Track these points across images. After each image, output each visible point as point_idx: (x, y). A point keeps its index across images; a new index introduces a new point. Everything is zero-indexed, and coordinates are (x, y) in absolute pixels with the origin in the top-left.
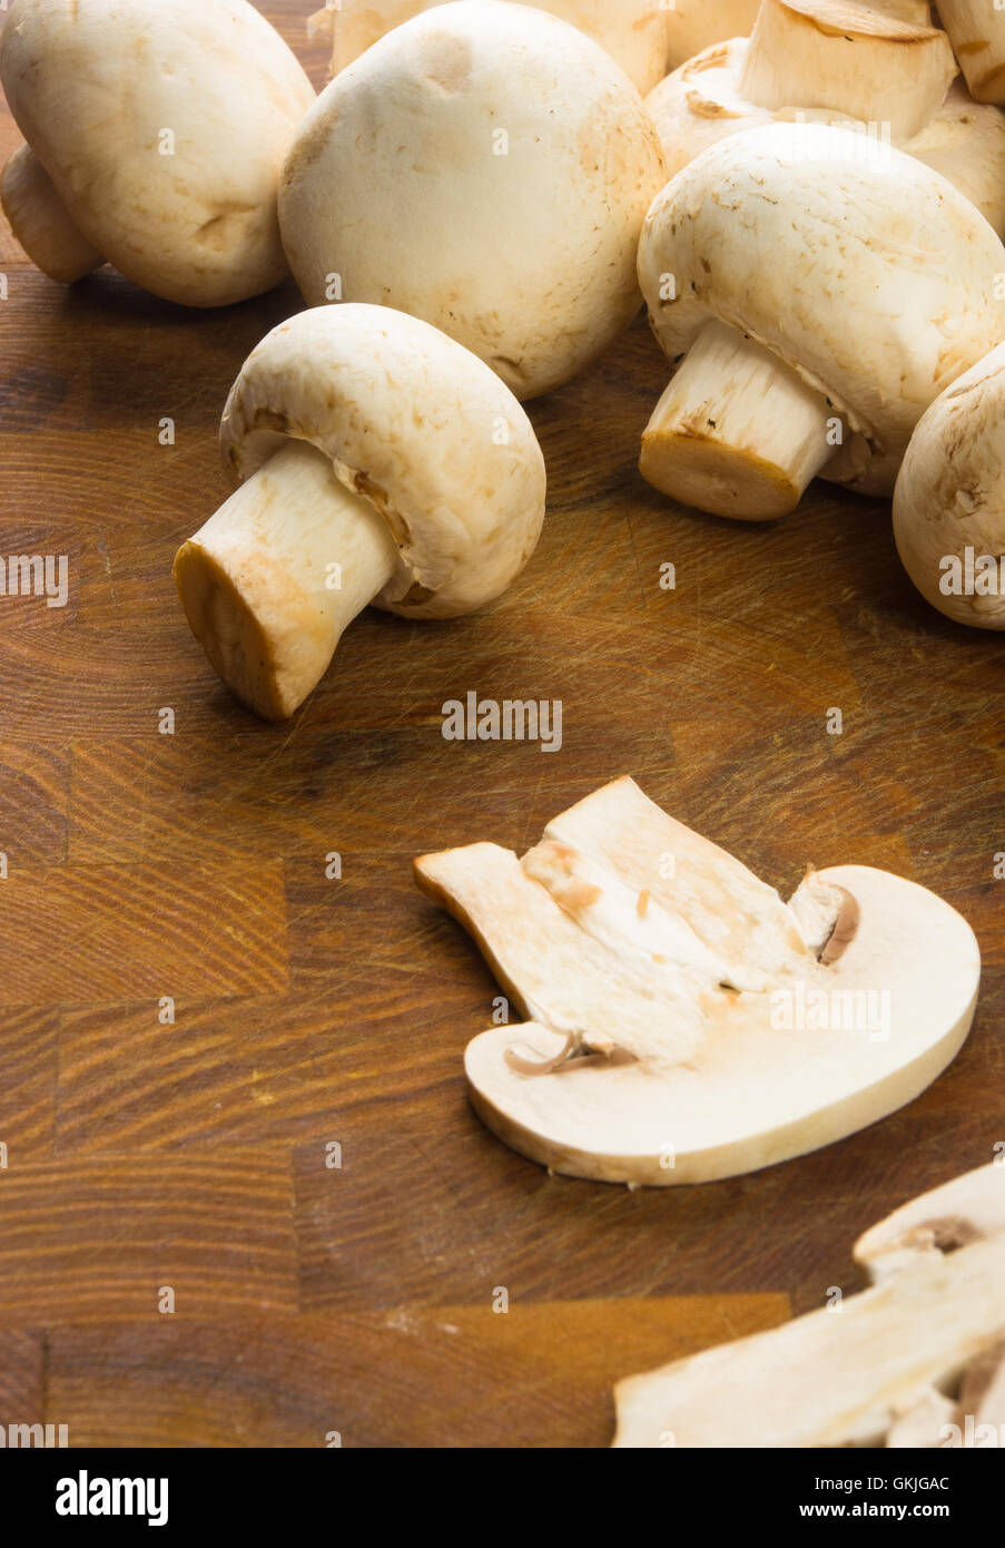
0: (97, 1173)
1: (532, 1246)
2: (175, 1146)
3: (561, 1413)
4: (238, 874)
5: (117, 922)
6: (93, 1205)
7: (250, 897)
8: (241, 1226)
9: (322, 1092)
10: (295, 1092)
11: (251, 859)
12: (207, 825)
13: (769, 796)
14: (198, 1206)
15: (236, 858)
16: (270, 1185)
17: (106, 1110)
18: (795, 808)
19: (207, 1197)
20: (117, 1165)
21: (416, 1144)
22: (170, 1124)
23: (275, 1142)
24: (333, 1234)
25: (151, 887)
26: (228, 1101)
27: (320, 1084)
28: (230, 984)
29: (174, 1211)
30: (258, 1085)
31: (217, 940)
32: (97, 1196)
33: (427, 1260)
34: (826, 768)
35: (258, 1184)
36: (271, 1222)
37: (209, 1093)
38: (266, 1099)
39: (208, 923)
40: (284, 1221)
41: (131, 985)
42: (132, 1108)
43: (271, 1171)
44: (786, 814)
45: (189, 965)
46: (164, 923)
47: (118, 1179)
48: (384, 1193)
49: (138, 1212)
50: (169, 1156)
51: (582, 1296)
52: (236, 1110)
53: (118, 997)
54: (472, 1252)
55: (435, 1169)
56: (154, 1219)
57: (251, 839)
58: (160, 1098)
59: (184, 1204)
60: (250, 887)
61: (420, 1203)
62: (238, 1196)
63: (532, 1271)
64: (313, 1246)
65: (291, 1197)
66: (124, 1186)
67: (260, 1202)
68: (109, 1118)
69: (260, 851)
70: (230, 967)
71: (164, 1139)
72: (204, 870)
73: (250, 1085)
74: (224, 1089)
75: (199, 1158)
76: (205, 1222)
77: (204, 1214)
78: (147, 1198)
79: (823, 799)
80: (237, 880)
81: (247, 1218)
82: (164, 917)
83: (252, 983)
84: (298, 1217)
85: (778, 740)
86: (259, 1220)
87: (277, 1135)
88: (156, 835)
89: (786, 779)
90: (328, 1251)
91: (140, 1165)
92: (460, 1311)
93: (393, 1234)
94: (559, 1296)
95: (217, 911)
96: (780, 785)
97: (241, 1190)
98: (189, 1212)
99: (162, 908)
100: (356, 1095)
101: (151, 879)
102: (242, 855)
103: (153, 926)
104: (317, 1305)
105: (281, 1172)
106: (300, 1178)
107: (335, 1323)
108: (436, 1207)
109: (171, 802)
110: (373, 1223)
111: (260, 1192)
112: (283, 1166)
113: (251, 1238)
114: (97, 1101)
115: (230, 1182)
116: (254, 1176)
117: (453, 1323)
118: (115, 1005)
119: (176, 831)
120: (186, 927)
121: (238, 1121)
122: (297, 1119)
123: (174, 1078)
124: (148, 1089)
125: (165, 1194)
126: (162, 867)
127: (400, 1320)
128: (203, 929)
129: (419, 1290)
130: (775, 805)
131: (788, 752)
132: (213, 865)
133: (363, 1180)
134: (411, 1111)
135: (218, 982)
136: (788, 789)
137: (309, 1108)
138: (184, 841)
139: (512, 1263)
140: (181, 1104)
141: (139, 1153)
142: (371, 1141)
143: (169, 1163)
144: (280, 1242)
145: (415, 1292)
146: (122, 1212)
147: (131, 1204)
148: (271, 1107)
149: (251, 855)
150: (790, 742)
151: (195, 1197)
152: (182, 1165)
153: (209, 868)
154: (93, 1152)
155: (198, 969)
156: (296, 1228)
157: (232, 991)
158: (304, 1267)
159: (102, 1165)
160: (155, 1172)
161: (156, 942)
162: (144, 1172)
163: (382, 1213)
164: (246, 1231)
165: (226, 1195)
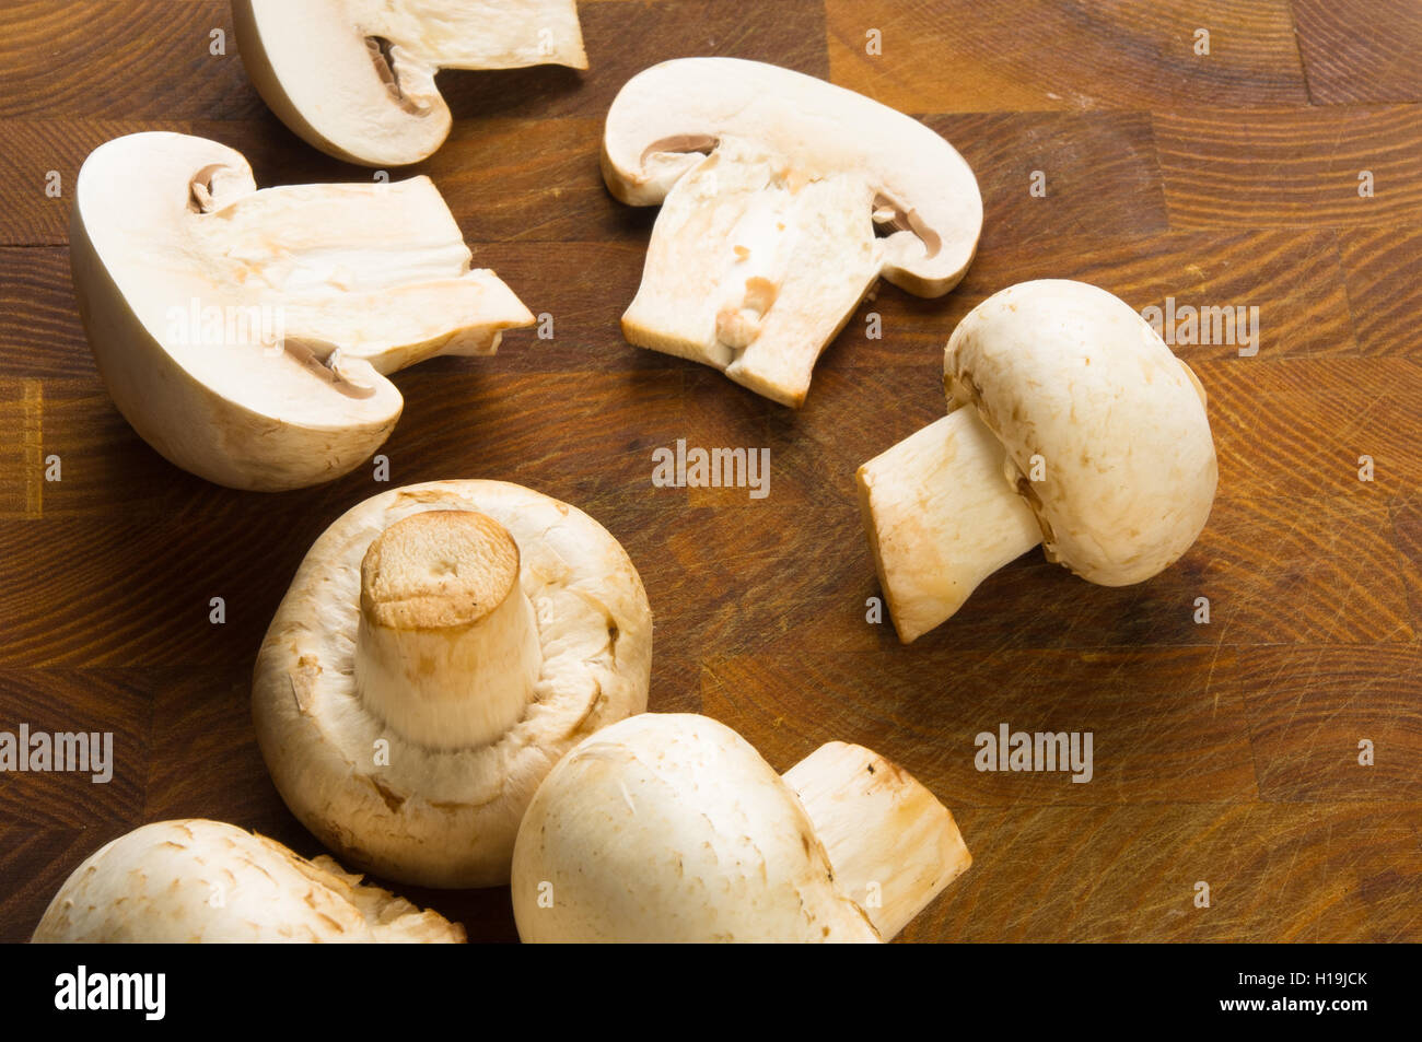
0: (1303, 214)
1: (1001, 151)
2: (1252, 233)
3: (982, 42)
4: (1245, 481)
5: (1333, 435)
6: (1301, 190)
7: (1230, 456)
8: (1197, 171)
9: (1155, 274)
10: (1172, 275)
11: (1237, 497)
12: (1278, 537)
13: (798, 554)
14: (1227, 187)
15: (1247, 499)
16: (1181, 201)
17: (1309, 263)
18: (777, 540)
19: (1222, 194)
20: (1290, 220)
21: (1083, 229)
22: (1258, 251)
23: (1182, 233)
24: (1134, 164)
25: (1312, 470)
26: (1219, 268)
27: (1155, 281)
28: (1234, 372)
29: (1244, 184)
30: (1200, 281)
31: (1250, 415)
32: (1298, 197)
33: (1070, 143)
34: (745, 586)
35: (1188, 202)
36: (1176, 173)
37: (1235, 275)
38: (1193, 269)
39: (1260, 431)
40: (1168, 173)
41: (1310, 373)
42: (1288, 265)
43: (1182, 212)
44: (786, 534)
45: (1269, 390)
46: (1297, 433)
47: (1288, 209)
48: (1104, 192)
49: (1268, 183)
50: (1254, 225)
51: (968, 116)
52: (1214, 261)
53: (1316, 361)
54: (1040, 148)
55: (1068, 208)
56: (1257, 178)
57: (1239, 519)
58: (1270, 272)
59: (1238, 189)
60: (1233, 468)
61: (1077, 184)
62: (1201, 193)
63: (1001, 133)
64: (1147, 155)
65: (1166, 192)
66: (1283, 204)
67: (1186, 188)
68: (1303, 256)
69: (1229, 505)
70: (1236, 388)
71: (1262, 238)
72: (1273, 487)
73: (1208, 279)
74: (1223, 279)
75: (1234, 224)
76: (1222, 175)
77: (1224, 181)
78: (1264, 194)
79: (752, 550)
80: (1244, 475)
81: (1193, 177)
82: (1296, 439)
83: (1217, 372)
84: (1159, 175)
85: (783, 623)
86: (1185, 175)
87: (1181, 238)
88: (1319, 527)
89: (783, 574)
90: (1136, 152)
91: (1272, 220)
92: (1047, 108)
93: (1093, 163)
94: (983, 116)
95: (1254, 443)
96: (788, 567)
97: (1201, 198)
99: (1298, 446)
100: (1128, 270)
101: (1313, 479)
102: (1245, 502)
103: (1305, 430)
104: (1140, 115)
105: (1175, 210)
106: (1161, 205)
107: (1127, 103)
108: (1066, 181)
109: (1313, 564)
110: (1108, 171)
111: (1187, 196)
112: (1173, 215)
113: (1189, 162)
114: (1314, 271)
115: (1209, 204)
116: (1193, 208)
117: (1050, 99)
118: (1318, 355)
119: (1303, 531)
120: (1278, 428)
121: (1210, 252)
122: (1168, 252)
123: (1262, 289)
124: (1279, 281)
125: (1252, 197)
126: (1309, 493)
127: (1085, 103)
128: (1264, 427)
129: (1074, 123)
130: (794, 545)
131: (776, 608)
132: (1266, 492)
133: (1117, 202)
134: (1088, 256)
135: (1243, 373)
136: (780, 563)
137: (1161, 261)
138: (1294, 519)
139: (1015, 139)
140: (1254, 266)
141: (1277, 228)
142: (1114, 232)
143: (1254, 220)
144: (1170, 160)
145: (1077, 122)
146: (1279, 184)
147: (1274, 190)
148: (1188, 263)
149: (1237, 501)
150: (773, 620)
151: (1231, 194)
152: (1244, 218)
153: (1268, 489)
154: (1309, 232)
155: (1261, 387)
156: (1159, 168)
157: (1232, 365)
158: (1152, 140)
159: (1299, 220)
160: (1261, 214)
161: (1299, 415)
162: (1269, 214)
163: (1103, 178)
164: (1193, 168)
165: (1209, 194)
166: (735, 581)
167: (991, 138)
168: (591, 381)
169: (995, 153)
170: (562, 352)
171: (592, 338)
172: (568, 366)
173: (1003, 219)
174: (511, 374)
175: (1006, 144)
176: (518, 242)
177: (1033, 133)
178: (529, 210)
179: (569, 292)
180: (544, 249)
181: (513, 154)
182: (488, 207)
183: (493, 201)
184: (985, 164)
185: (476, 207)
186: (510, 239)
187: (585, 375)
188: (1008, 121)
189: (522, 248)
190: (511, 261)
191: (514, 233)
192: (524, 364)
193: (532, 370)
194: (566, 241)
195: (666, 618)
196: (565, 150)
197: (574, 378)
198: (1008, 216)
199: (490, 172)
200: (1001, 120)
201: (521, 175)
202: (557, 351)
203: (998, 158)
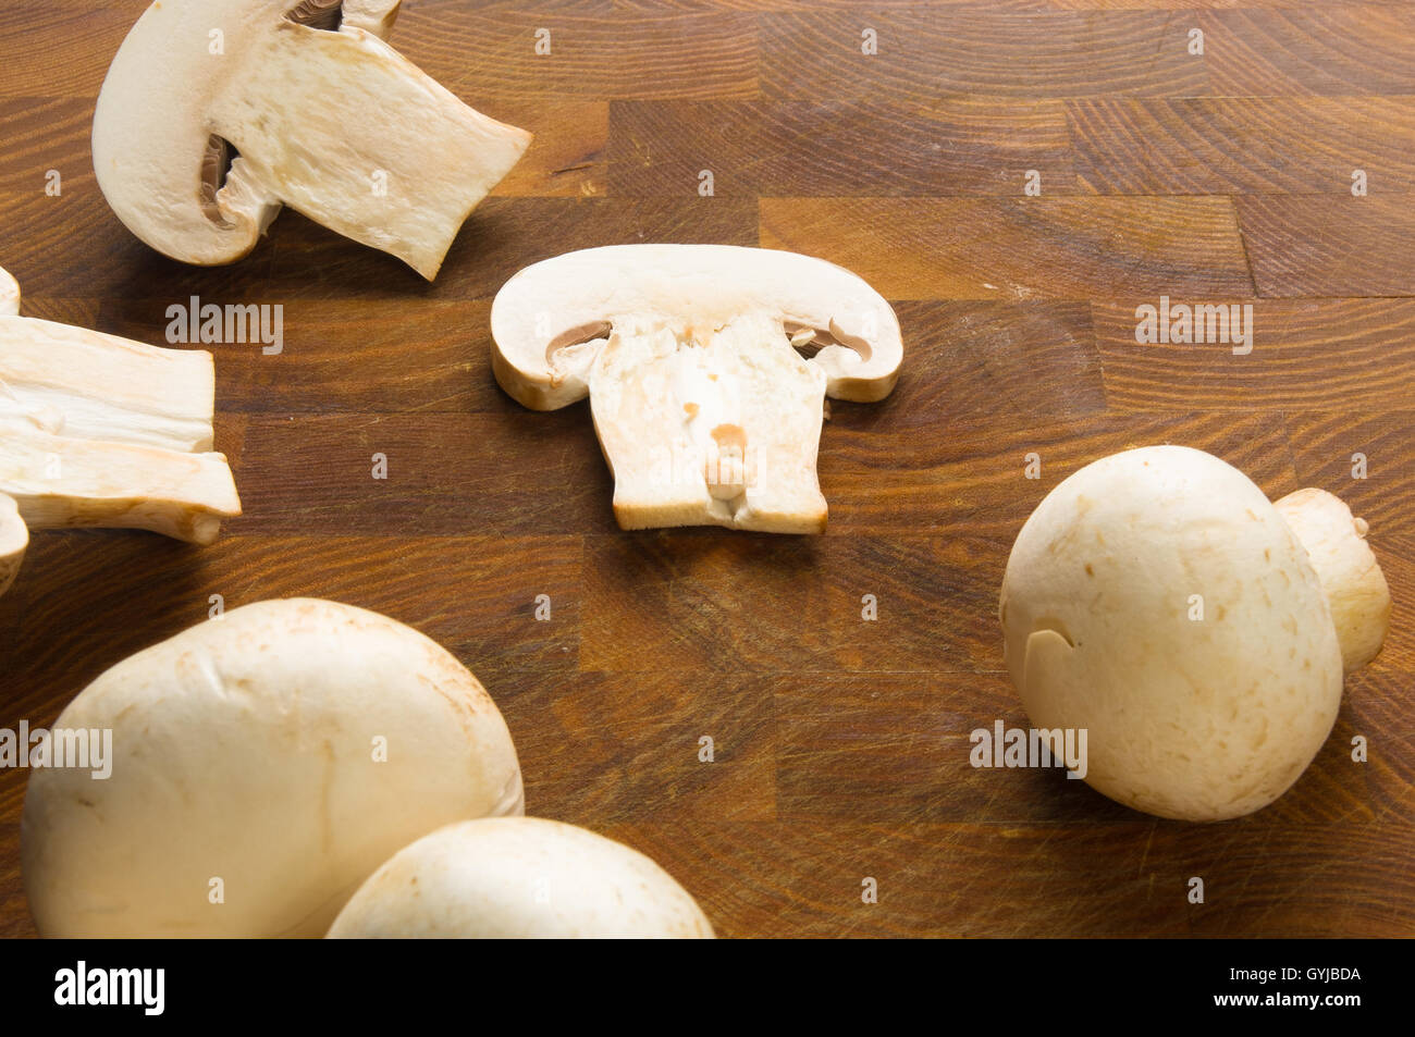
0: (1249, 398)
1: (932, 335)
2: (1195, 415)
3: (917, 237)
6: (1246, 375)
8: (1136, 357)
13: (694, 720)
14: (1170, 371)
16: (1120, 384)
17: (1255, 443)
18: (672, 705)
19: (1163, 378)
20: (1235, 403)
21: (1016, 408)
22: (1201, 432)
23: (1120, 414)
24: (1072, 349)
29: (1187, 368)
32: (1243, 382)
33: (1005, 329)
34: (633, 751)
35: (1128, 385)
36: (1116, 359)
40: (1108, 358)
42: (1234, 446)
43: (1122, 395)
44: (683, 699)
47: (1233, 393)
48: (1038, 375)
49: (1212, 369)
50: (1198, 408)
54: (974, 333)
55: (1001, 389)
56: (1200, 364)
59: (1180, 374)
61: (1011, 366)
62: (1142, 377)
63: (934, 319)
64: (1085, 341)
65: (1104, 375)
66: (1228, 388)
67: (1126, 372)
68: (1249, 437)
71: (1205, 420)
75: (1176, 406)
76: (1163, 361)
77: (1166, 366)
78: (1208, 378)
79: (643, 715)
81: (1133, 362)
84: (1098, 360)
85: (672, 792)
86: (1124, 360)
87: (1119, 419)
89: (676, 740)
90: (1074, 338)
91: (1221, 402)
92: (983, 297)
93: (1029, 348)
94: (916, 303)
96: (682, 733)
97: (1140, 382)
98: (1176, 367)
100: (1063, 448)
104: (1080, 304)
105: (1114, 392)
106: (1098, 387)
107: (1065, 293)
108: (1000, 364)
110: (1044, 355)
111: (1126, 379)
112: (1111, 397)
113: (1129, 349)
114: (1261, 451)
115: (1150, 387)
116: (1133, 390)
117: (987, 289)
121: (1151, 432)
122: (1106, 431)
125: (1195, 381)
127: (1022, 293)
129: (1010, 311)
130: (690, 710)
131: (665, 775)
133: (1053, 384)
134: (1020, 434)
136: (673, 729)
137: (1098, 440)
139: (948, 325)
141: (1220, 410)
142: (1049, 412)
143: (1197, 402)
144: (1108, 345)
145: (1011, 311)
146: (1224, 369)
147: (1218, 375)
148: (1126, 442)
150: (661, 787)
151: (1174, 378)
152: (1187, 401)
154: (1256, 415)
156: (1098, 353)
158: (1091, 328)
159: (1245, 404)
160: (1205, 397)
162: (1212, 397)
163: (1038, 361)
164: (1134, 353)
165: (1150, 378)
166: (622, 747)
167: (923, 324)
168: (485, 545)
169: (927, 337)
170: (457, 517)
171: (491, 504)
172: (462, 530)
173: (932, 398)
174: (400, 537)
175: (939, 328)
176: (423, 412)
177: (967, 319)
178: (438, 382)
179: (471, 459)
180: (449, 420)
181: (427, 332)
182: (396, 379)
183: (402, 374)
184: (917, 347)
185: (384, 379)
186: (414, 409)
187: (479, 539)
188: (942, 308)
189: (426, 418)
190: (413, 430)
191: (420, 404)
192: (415, 528)
193: (425, 533)
194: (474, 412)
195: (543, 783)
196: (479, 329)
197: (467, 543)
198: (938, 395)
199: (400, 348)
200: (935, 307)
201: (433, 351)
202: (453, 516)
203: (930, 342)
